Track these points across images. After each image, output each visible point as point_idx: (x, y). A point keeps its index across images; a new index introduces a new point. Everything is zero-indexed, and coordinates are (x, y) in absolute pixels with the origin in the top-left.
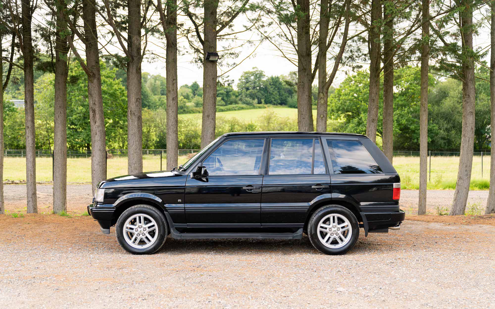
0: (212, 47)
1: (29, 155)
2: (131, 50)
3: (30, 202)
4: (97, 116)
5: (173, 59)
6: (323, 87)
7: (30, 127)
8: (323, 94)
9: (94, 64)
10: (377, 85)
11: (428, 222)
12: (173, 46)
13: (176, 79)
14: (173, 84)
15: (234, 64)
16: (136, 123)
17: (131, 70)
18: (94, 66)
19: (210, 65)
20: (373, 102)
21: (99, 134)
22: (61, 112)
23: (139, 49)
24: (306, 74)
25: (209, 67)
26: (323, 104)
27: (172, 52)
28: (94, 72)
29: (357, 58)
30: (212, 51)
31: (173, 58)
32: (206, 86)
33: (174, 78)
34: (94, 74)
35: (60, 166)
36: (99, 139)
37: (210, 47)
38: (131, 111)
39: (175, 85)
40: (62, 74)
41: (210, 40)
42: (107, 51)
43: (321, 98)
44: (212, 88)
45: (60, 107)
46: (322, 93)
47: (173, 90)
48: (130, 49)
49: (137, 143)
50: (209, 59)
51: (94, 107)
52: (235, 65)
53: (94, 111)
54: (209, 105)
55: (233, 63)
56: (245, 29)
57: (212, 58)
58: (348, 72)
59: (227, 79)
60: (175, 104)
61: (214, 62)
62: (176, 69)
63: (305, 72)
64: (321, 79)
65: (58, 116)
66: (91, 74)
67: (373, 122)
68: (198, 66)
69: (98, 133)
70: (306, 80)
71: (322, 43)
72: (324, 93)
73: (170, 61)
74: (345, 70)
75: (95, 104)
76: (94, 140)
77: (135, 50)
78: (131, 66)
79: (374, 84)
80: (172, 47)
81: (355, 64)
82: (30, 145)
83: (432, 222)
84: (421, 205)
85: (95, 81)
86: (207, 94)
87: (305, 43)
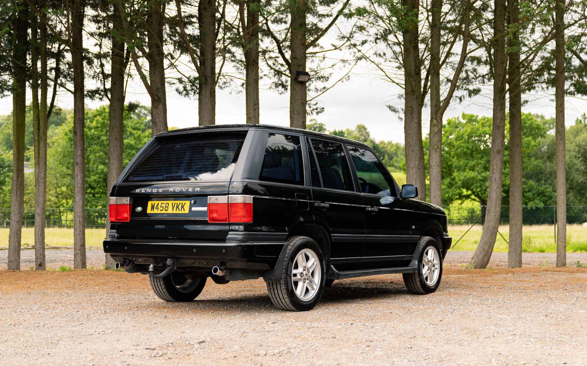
0: (300, 65)
1: (78, 198)
2: (204, 69)
3: (78, 256)
6: (437, 112)
7: (79, 163)
8: (437, 120)
9: (159, 85)
10: (502, 109)
11: (572, 272)
12: (255, 64)
13: (258, 104)
14: (255, 110)
15: (325, 88)
17: (203, 93)
18: (160, 88)
19: (298, 87)
20: (498, 129)
22: (117, 146)
23: (214, 68)
24: (415, 96)
25: (297, 89)
26: (437, 133)
27: (253, 71)
28: (159, 95)
30: (301, 70)
31: (254, 78)
32: (294, 112)
33: (256, 102)
34: (159, 98)
37: (298, 66)
39: (257, 110)
40: (119, 100)
41: (299, 57)
43: (435, 125)
44: (301, 115)
45: (116, 139)
46: (436, 119)
47: (255, 117)
50: (297, 79)
52: (325, 90)
55: (322, 87)
56: (334, 48)
57: (302, 78)
58: (462, 98)
59: (315, 107)
61: (303, 83)
62: (258, 92)
63: (414, 95)
64: (434, 102)
65: (114, 151)
66: (156, 98)
67: (498, 153)
68: (280, 92)
70: (415, 105)
71: (435, 59)
73: (251, 82)
74: (459, 96)
77: (209, 69)
78: (204, 89)
79: (499, 107)
80: (253, 65)
81: (471, 87)
82: (80, 185)
83: (576, 272)
84: (560, 256)
85: (161, 106)
86: (295, 122)
87: (413, 59)
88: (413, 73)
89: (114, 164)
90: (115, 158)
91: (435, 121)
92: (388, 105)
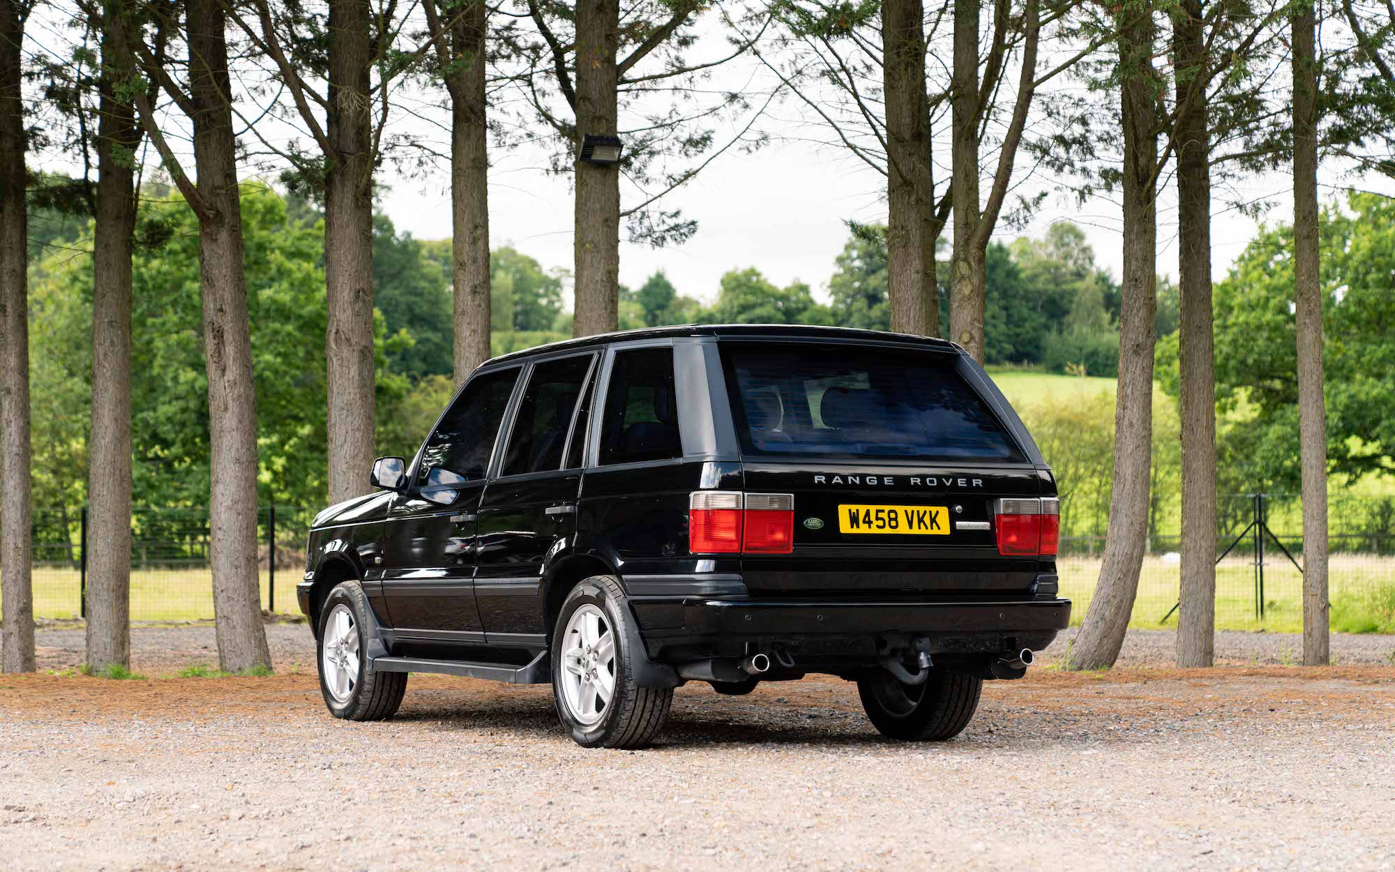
0: (600, 118)
1: (12, 483)
2: (338, 135)
3: (13, 639)
4: (230, 350)
5: (474, 160)
6: (967, 241)
7: (14, 389)
8: (969, 264)
9: (219, 180)
10: (1145, 231)
12: (473, 118)
14: (474, 241)
16: (354, 371)
17: (336, 199)
18: (219, 187)
19: (594, 177)
21: (237, 410)
22: (112, 342)
23: (363, 129)
24: (913, 198)
25: (591, 182)
26: (969, 298)
27: (468, 136)
28: (220, 206)
29: (1101, 145)
30: (601, 130)
31: (472, 156)
32: (585, 246)
33: (478, 221)
34: (218, 213)
35: (107, 516)
36: (234, 423)
37: (592, 121)
38: (337, 332)
39: (480, 244)
40: (118, 218)
41: (595, 95)
42: (262, 140)
43: (963, 277)
44: (603, 253)
45: (110, 323)
46: (966, 260)
47: (475, 260)
48: (335, 132)
49: (358, 435)
50: (590, 156)
51: (219, 320)
53: (219, 334)
54: (591, 310)
57: (600, 155)
60: (479, 305)
61: (610, 167)
62: (484, 193)
63: (912, 193)
64: (961, 213)
65: (105, 355)
66: (211, 214)
67: (1136, 353)
69: (230, 406)
70: (913, 222)
72: (971, 260)
73: (464, 166)
75: (221, 310)
76: (218, 428)
77: (351, 132)
78: (339, 187)
79: (1136, 228)
80: (468, 120)
82: (15, 449)
84: (1310, 635)
85: (224, 236)
86: (585, 273)
87: (907, 97)
88: (907, 136)
89: (106, 390)
90: (108, 374)
91: (963, 265)
92: (848, 219)
